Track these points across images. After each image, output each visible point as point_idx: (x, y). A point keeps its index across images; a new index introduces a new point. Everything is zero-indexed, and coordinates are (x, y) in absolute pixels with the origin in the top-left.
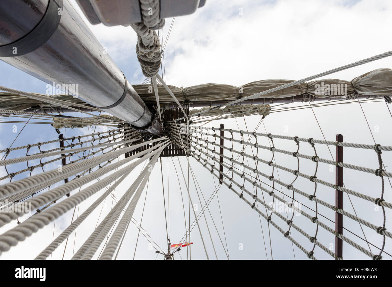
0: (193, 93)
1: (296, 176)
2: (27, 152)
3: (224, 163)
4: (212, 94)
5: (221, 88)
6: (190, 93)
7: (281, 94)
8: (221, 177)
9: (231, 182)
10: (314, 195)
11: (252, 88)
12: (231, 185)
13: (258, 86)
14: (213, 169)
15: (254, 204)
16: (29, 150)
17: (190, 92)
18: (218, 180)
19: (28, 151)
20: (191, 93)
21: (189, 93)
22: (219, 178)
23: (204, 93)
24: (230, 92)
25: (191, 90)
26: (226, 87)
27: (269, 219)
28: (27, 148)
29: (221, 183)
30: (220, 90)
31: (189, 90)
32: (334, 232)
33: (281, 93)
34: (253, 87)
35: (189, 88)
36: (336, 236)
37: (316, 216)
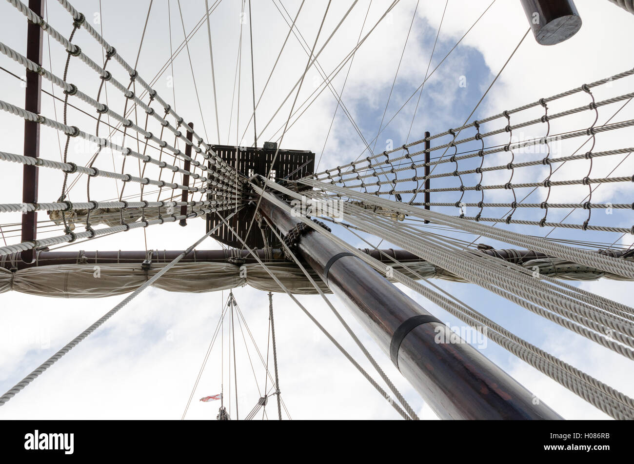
0: (231, 279)
1: (93, 166)
2: (481, 211)
3: (183, 159)
4: (199, 278)
5: (182, 287)
6: (235, 279)
7: (71, 275)
8: (190, 135)
9: (178, 130)
10: (69, 138)
11: (126, 286)
12: (179, 125)
13: (113, 289)
14: (199, 146)
15: (152, 99)
16: (478, 214)
17: (236, 281)
18: (195, 129)
19: (480, 213)
20: (233, 280)
21: (237, 279)
22: (193, 132)
23: (213, 280)
24: (166, 280)
25: (234, 284)
26: (175, 288)
27: (134, 76)
28: (481, 217)
29: (191, 125)
30: (184, 284)
31: (236, 284)
32: (43, 73)
33: (69, 277)
34: (124, 287)
35: (236, 287)
36: (41, 66)
37: (67, 97)
